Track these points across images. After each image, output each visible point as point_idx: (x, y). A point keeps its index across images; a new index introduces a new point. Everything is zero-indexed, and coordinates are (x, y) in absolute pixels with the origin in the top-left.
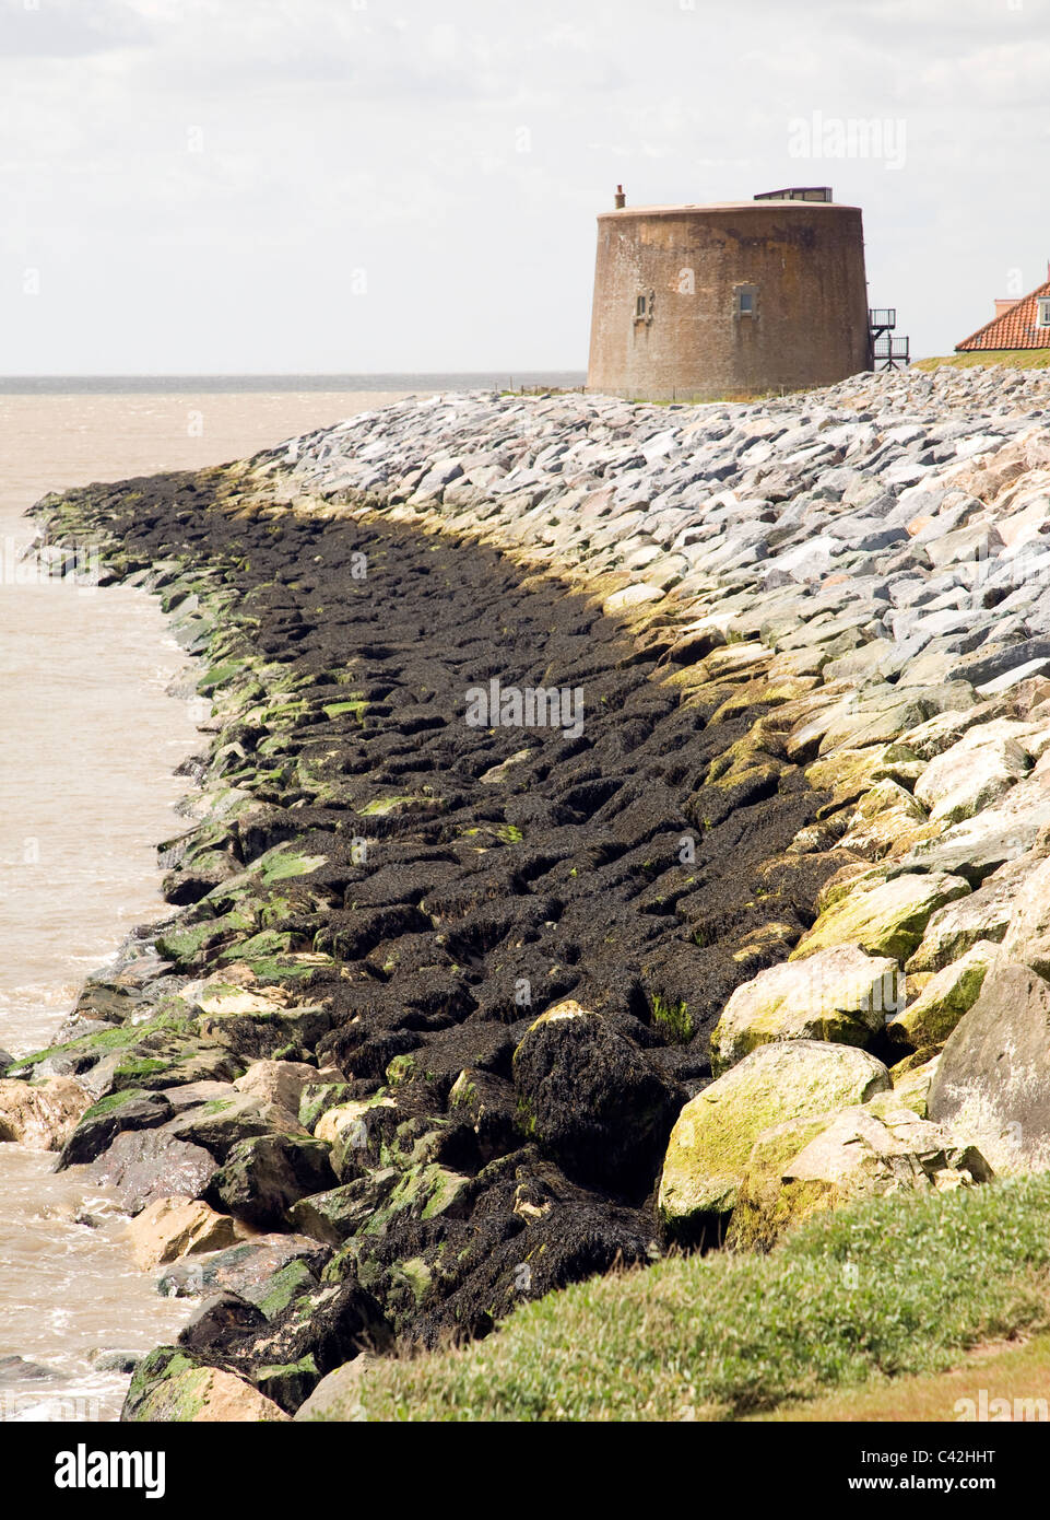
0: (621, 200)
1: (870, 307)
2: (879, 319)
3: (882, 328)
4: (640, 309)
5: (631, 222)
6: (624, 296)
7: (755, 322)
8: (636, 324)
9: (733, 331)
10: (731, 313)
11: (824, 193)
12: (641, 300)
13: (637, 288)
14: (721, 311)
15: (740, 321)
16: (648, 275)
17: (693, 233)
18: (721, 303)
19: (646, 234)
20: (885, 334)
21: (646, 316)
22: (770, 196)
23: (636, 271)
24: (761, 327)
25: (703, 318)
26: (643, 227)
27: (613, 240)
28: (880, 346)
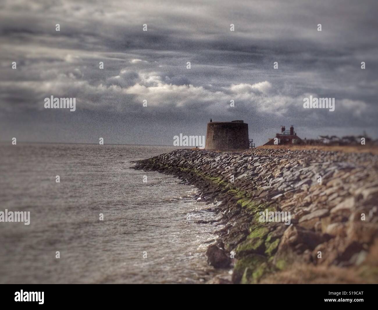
0: (211, 121)
1: (249, 138)
2: (251, 141)
3: (251, 142)
5: (213, 124)
6: (211, 135)
7: (231, 140)
10: (228, 138)
11: (242, 121)
12: (214, 136)
13: (213, 134)
15: (229, 140)
16: (215, 132)
18: (226, 137)
20: (251, 143)
21: (215, 139)
22: (234, 121)
23: (213, 132)
25: (223, 139)
26: (215, 125)
27: (210, 127)
28: (250, 145)
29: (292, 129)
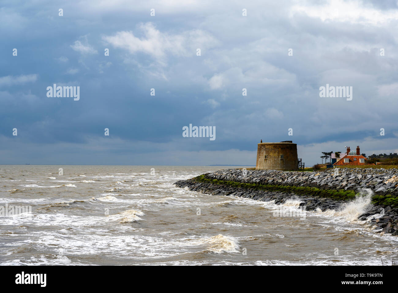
0: (262, 142)
1: (298, 158)
2: (299, 160)
3: (300, 161)
4: (266, 157)
5: (264, 145)
6: (263, 156)
7: (283, 160)
8: (265, 160)
9: (280, 161)
11: (291, 142)
13: (264, 154)
14: (278, 158)
15: (281, 160)
16: (266, 153)
17: (274, 147)
18: (278, 157)
19: (267, 147)
20: (300, 162)
22: (284, 142)
23: (265, 152)
24: (284, 161)
25: (276, 159)
26: (266, 146)
27: (261, 147)
28: (300, 164)
29: (358, 150)
